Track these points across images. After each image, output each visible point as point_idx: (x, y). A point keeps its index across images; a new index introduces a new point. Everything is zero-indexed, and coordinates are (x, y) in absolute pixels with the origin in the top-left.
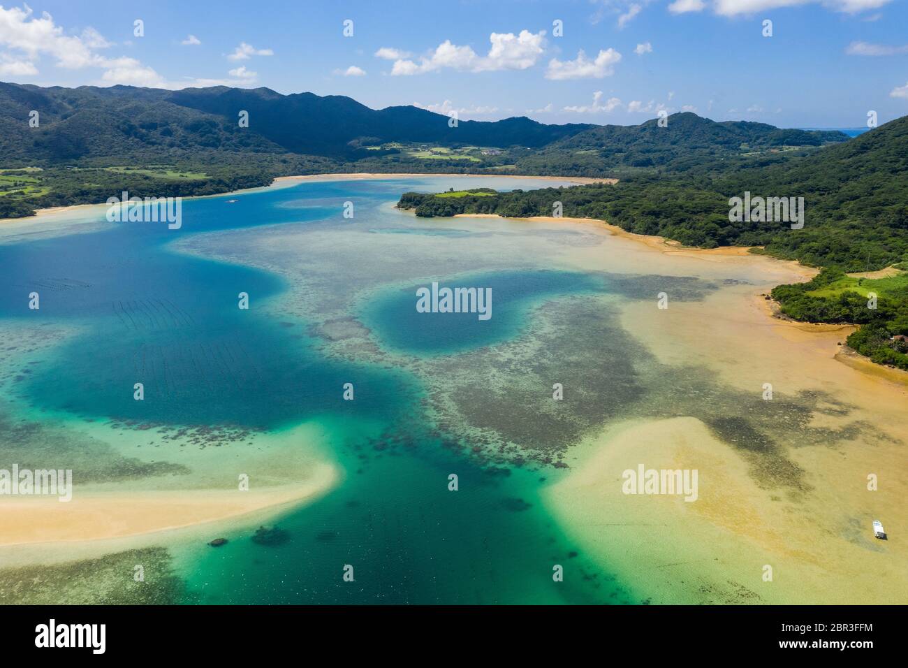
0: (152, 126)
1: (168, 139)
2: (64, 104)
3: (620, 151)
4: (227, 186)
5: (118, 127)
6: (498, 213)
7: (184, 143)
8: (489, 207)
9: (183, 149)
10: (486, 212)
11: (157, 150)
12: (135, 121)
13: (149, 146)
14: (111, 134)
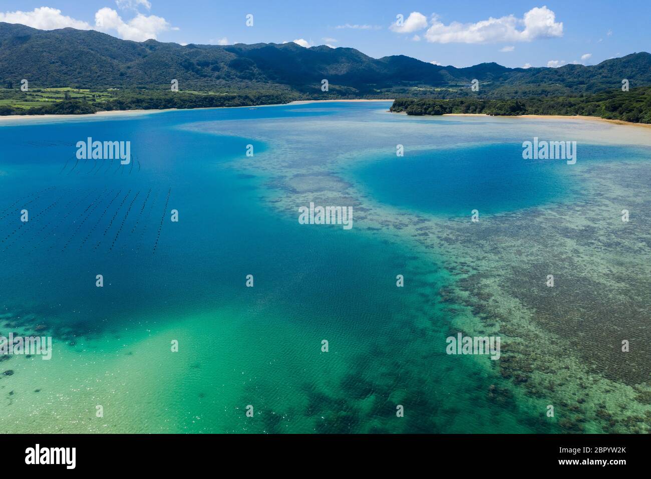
0: (206, 64)
1: (216, 74)
2: (147, 49)
3: (582, 83)
4: (252, 101)
5: (181, 64)
6: (485, 113)
7: (228, 76)
8: (476, 108)
9: (226, 80)
10: (474, 112)
11: (207, 80)
12: (194, 61)
13: (202, 78)
14: (175, 68)
